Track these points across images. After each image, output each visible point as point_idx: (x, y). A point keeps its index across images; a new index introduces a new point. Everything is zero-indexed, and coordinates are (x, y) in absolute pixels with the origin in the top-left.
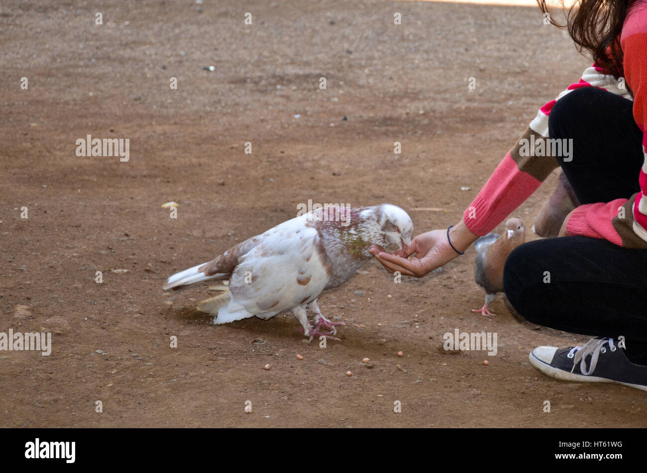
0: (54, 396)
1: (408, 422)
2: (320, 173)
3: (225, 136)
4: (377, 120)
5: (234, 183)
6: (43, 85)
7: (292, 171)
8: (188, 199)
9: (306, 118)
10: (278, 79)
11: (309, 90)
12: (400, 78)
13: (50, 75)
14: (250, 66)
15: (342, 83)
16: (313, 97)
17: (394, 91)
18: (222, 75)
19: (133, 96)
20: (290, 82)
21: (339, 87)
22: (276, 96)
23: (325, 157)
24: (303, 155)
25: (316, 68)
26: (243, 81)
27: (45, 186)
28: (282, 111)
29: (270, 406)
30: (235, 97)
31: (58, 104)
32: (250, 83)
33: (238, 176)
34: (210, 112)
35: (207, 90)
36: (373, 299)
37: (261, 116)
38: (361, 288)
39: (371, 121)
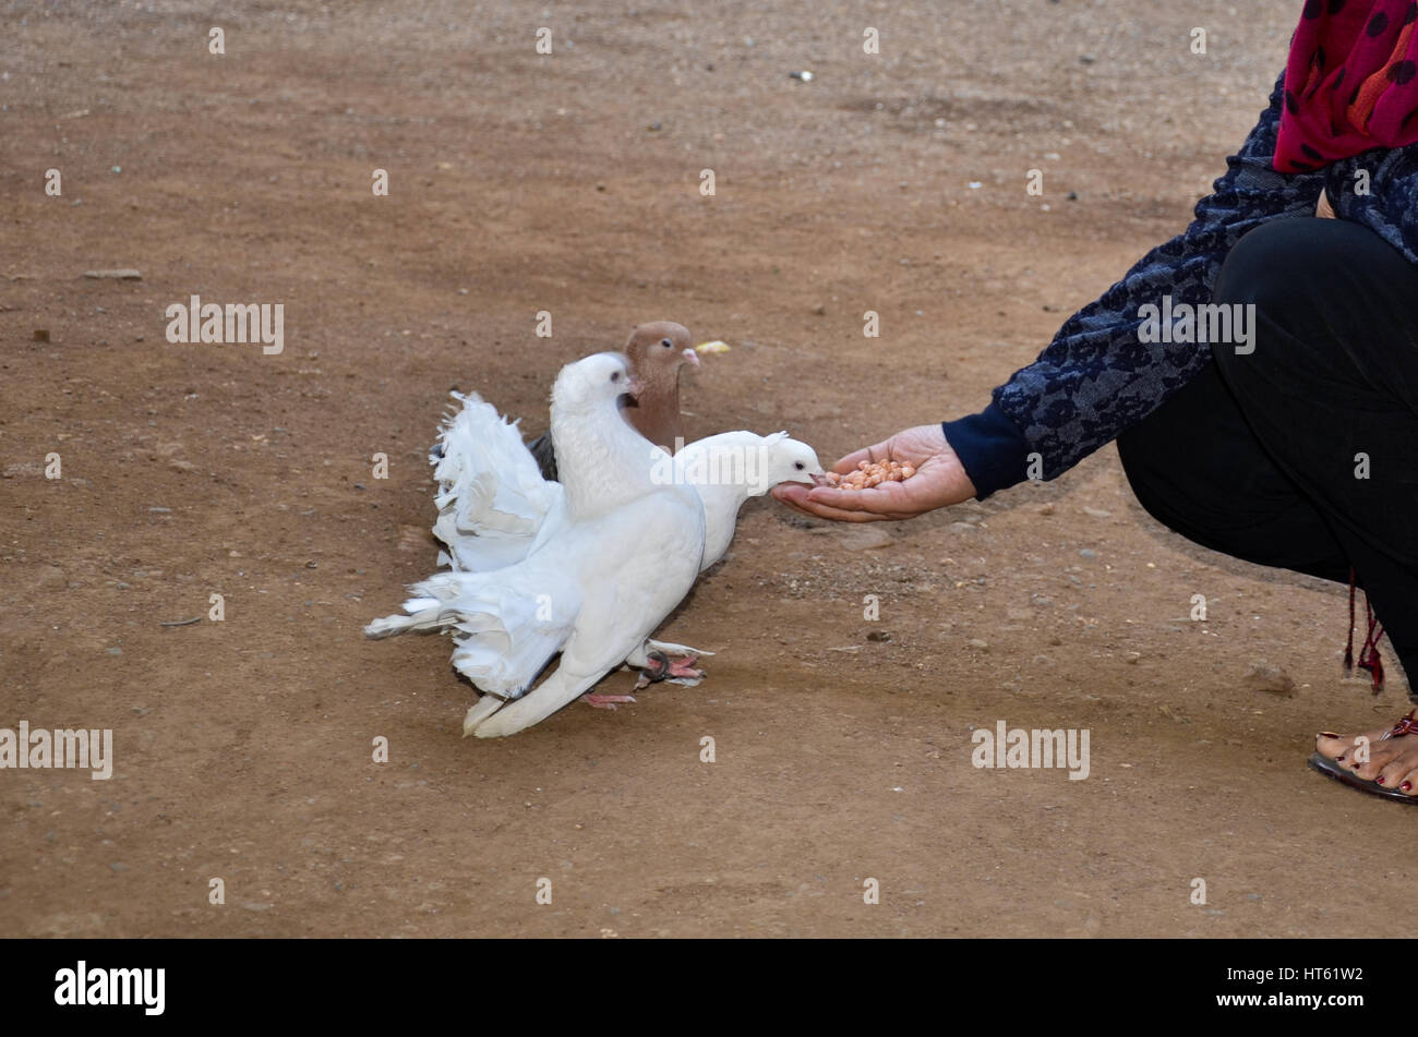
1: (1183, 824)
2: (1017, 303)
3: (828, 216)
4: (1138, 205)
5: (844, 313)
6: (468, 86)
7: (961, 296)
8: (750, 337)
9: (994, 190)
10: (939, 106)
11: (1001, 134)
12: (1187, 122)
13: (481, 67)
14: (883, 76)
15: (1068, 124)
16: (1010, 148)
17: (1175, 148)
18: (826, 91)
19: (645, 122)
20: (963, 114)
21: (1064, 131)
22: (932, 140)
23: (1029, 272)
24: (986, 266)
25: (1018, 90)
26: (868, 106)
27: (465, 291)
28: (945, 173)
29: (903, 769)
30: (850, 137)
31: (495, 127)
32: (882, 110)
33: (851, 299)
34: (800, 163)
35: (795, 119)
36: (1118, 568)
37: (902, 179)
38: (1094, 544)
39: (1126, 206)
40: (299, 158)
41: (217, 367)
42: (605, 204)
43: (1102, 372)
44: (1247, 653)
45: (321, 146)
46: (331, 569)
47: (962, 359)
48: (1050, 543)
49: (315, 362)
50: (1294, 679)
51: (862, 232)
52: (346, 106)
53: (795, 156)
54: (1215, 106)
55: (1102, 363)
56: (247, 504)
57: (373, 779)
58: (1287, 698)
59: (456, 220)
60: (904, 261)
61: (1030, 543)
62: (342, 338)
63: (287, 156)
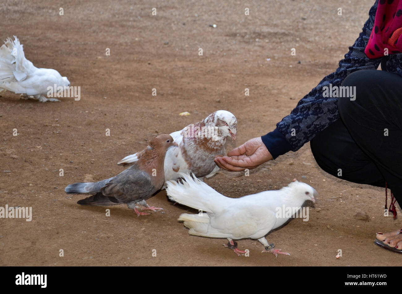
0: (107, 234)
2: (282, 97)
3: (222, 71)
4: (320, 65)
5: (227, 102)
6: (107, 32)
7: (264, 95)
8: (197, 110)
9: (274, 61)
10: (257, 34)
11: (277, 43)
12: (335, 38)
13: (111, 25)
14: (239, 25)
15: (298, 39)
16: (279, 47)
17: (332, 46)
18: (221, 31)
19: (163, 42)
20: (264, 37)
21: (296, 41)
22: (255, 46)
23: (286, 87)
24: (272, 85)
25: (282, 29)
26: (234, 35)
27: (105, 98)
28: (259, 56)
30: (229, 45)
32: (239, 36)
33: (229, 97)
34: (213, 54)
35: (211, 40)
36: (314, 181)
37: (245, 58)
38: (306, 174)
39: (316, 65)
40: (53, 56)
41: (26, 125)
42: (151, 69)
43: (308, 116)
44: (354, 208)
45: (60, 52)
46: (62, 189)
47: (264, 116)
48: (292, 174)
49: (57, 122)
50: (370, 215)
51: (233, 75)
52: (68, 39)
53: (211, 52)
54: (344, 32)
55: (309, 113)
56: (35, 168)
57: (75, 256)
58: (368, 222)
59: (103, 75)
60: (246, 84)
61: (285, 174)
62: (66, 114)
63: (49, 56)
